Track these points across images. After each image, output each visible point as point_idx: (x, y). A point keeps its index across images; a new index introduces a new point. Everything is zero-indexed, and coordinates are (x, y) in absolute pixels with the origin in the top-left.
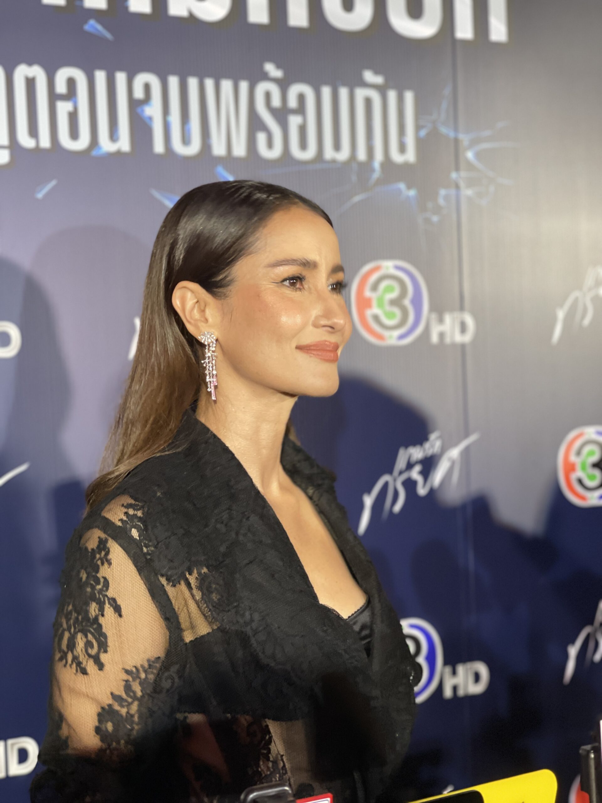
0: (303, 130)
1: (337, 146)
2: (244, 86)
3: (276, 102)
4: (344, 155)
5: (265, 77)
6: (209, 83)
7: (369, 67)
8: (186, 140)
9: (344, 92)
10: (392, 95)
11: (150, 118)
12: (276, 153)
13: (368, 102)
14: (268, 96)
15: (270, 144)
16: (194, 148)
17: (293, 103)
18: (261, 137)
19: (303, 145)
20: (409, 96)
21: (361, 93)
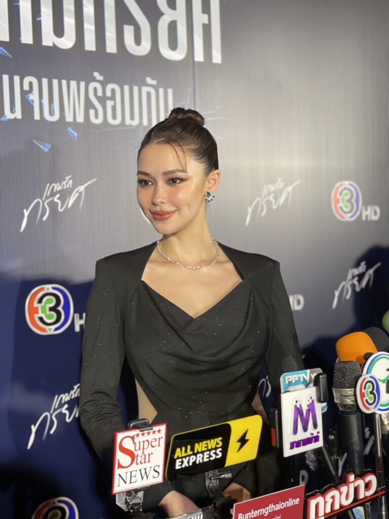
0: (114, 108)
1: (132, 118)
2: (83, 84)
3: (100, 93)
4: (136, 122)
5: (94, 80)
6: (64, 82)
7: (149, 76)
8: (51, 113)
9: (136, 89)
10: (161, 91)
11: (33, 101)
12: (99, 121)
13: (149, 94)
14: (95, 89)
15: (96, 116)
16: (56, 118)
17: (109, 94)
18: (92, 112)
19: (114, 117)
20: (170, 91)
21: (145, 89)
